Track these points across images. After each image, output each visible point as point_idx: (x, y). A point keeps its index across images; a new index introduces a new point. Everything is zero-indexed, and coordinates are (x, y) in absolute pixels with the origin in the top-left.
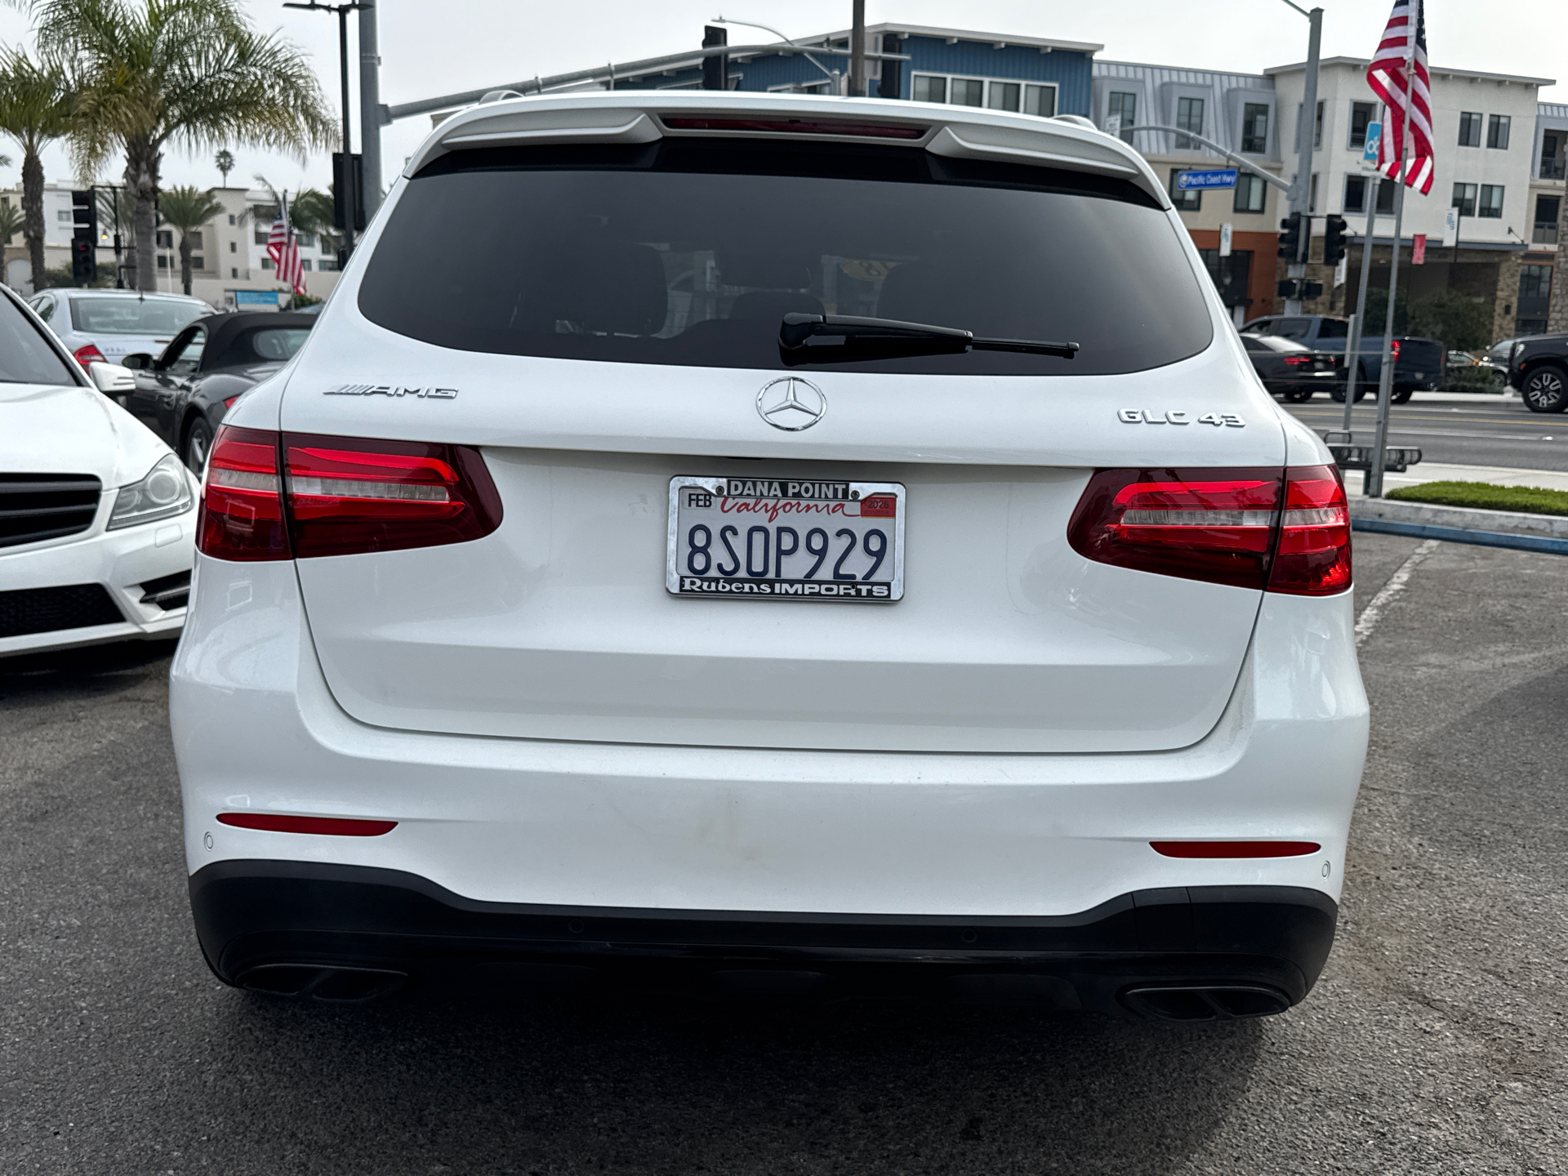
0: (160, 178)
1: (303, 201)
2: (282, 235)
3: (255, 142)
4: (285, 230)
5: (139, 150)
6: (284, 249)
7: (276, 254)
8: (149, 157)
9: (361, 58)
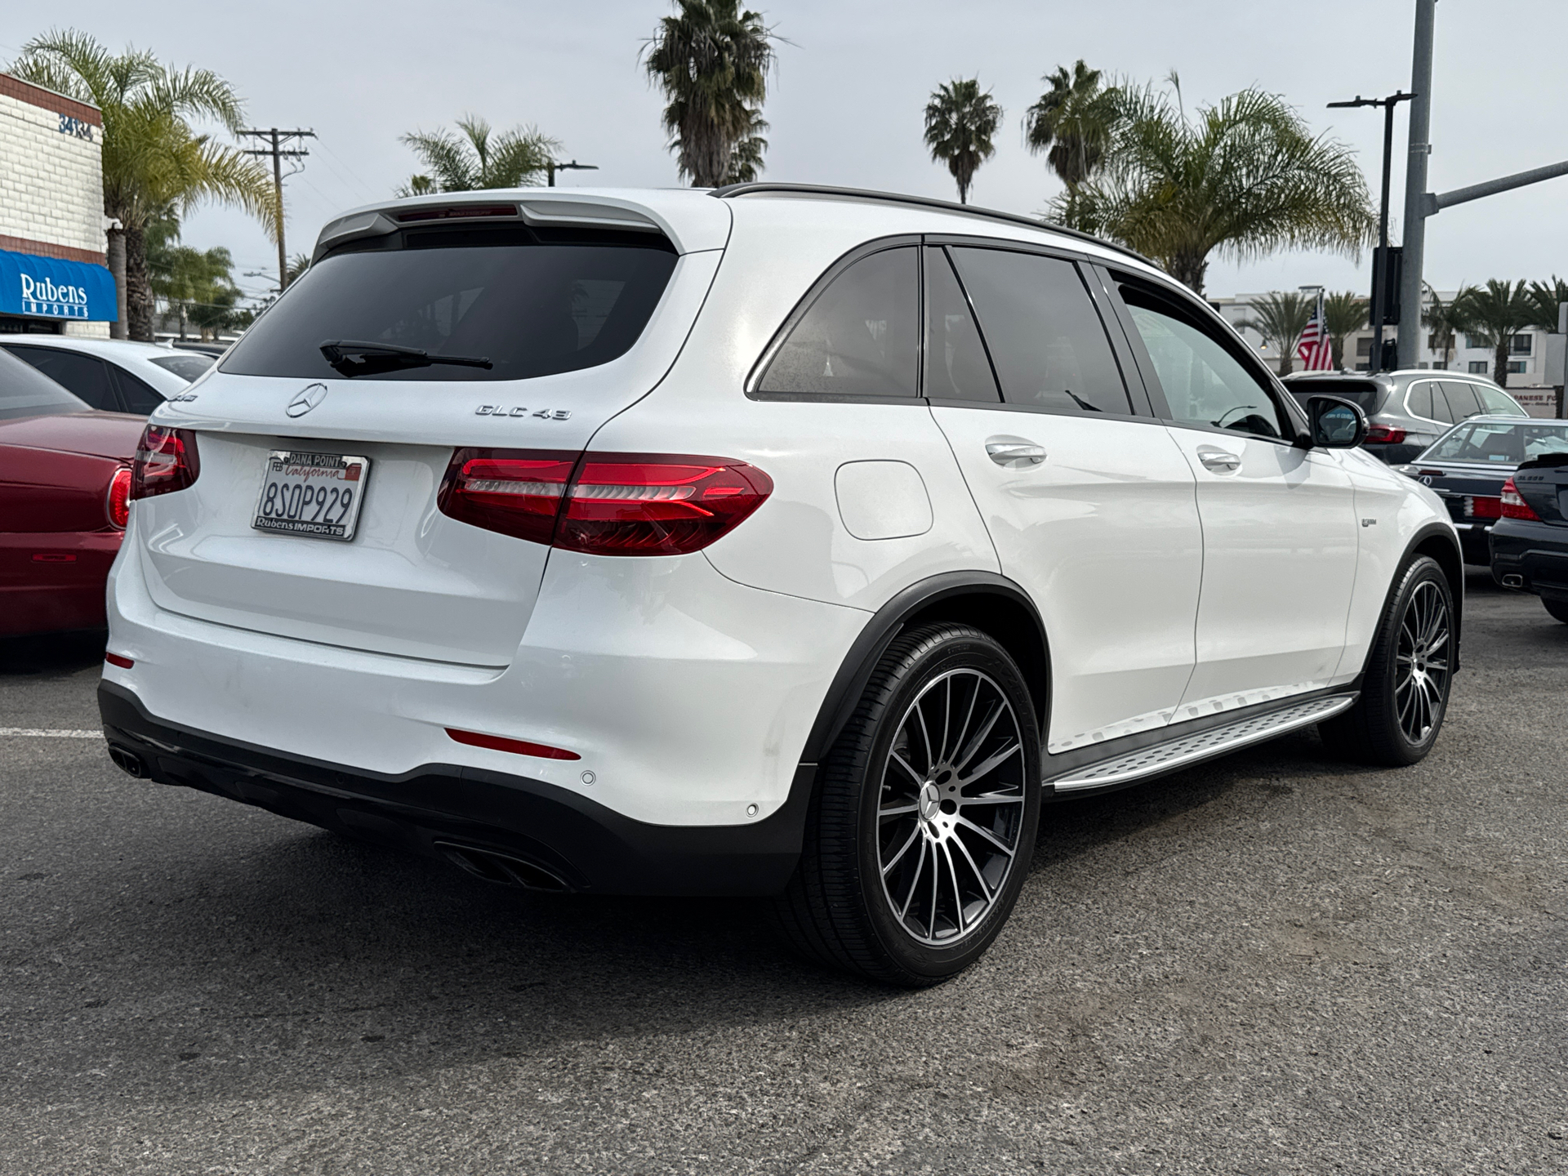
0: (1203, 286)
1: (1464, 299)
2: (1315, 334)
3: (1308, 244)
4: (1319, 330)
5: (1185, 262)
6: (1315, 348)
7: (1306, 353)
8: (1194, 268)
9: (1410, 148)
